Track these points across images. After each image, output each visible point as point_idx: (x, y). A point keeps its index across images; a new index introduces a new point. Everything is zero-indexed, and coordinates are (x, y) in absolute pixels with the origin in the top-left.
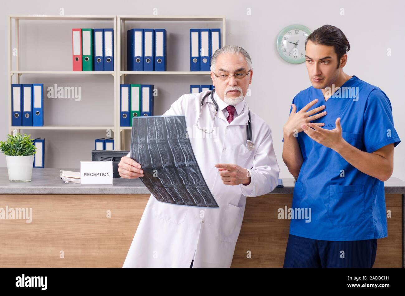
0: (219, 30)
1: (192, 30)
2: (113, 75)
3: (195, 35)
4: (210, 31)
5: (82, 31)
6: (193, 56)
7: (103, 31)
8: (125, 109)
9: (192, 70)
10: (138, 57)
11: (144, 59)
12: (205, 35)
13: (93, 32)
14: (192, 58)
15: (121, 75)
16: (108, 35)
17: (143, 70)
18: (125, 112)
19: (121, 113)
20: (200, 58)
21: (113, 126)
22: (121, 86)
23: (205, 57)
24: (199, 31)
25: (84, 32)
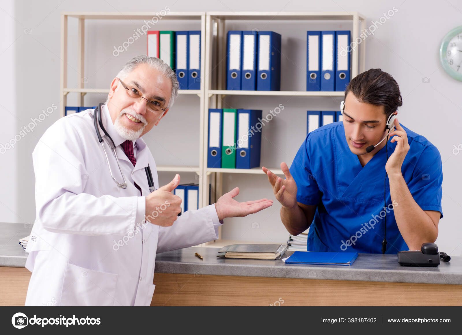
0: (349, 33)
1: (310, 33)
2: (199, 95)
3: (314, 40)
4: (336, 34)
5: (159, 33)
6: (311, 69)
7: (188, 34)
8: (215, 143)
9: (309, 89)
10: (235, 70)
11: (243, 74)
12: (328, 40)
13: (174, 35)
14: (309, 72)
15: (210, 95)
16: (194, 38)
17: (241, 89)
18: (214, 148)
19: (210, 149)
20: (320, 72)
21: (198, 166)
22: (210, 111)
23: (328, 71)
24: (320, 34)
25: (162, 36)
